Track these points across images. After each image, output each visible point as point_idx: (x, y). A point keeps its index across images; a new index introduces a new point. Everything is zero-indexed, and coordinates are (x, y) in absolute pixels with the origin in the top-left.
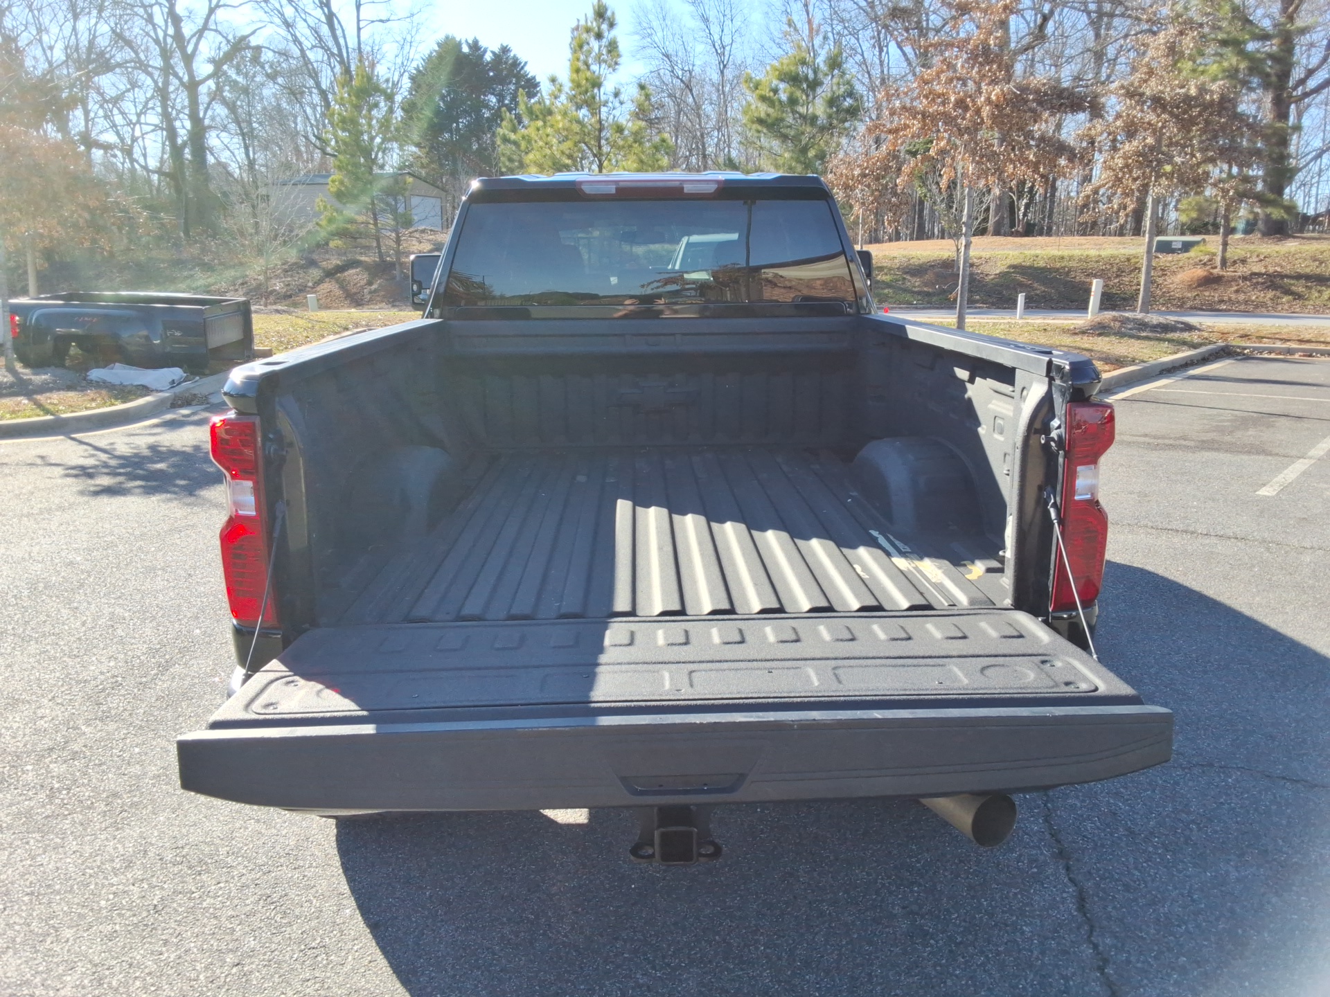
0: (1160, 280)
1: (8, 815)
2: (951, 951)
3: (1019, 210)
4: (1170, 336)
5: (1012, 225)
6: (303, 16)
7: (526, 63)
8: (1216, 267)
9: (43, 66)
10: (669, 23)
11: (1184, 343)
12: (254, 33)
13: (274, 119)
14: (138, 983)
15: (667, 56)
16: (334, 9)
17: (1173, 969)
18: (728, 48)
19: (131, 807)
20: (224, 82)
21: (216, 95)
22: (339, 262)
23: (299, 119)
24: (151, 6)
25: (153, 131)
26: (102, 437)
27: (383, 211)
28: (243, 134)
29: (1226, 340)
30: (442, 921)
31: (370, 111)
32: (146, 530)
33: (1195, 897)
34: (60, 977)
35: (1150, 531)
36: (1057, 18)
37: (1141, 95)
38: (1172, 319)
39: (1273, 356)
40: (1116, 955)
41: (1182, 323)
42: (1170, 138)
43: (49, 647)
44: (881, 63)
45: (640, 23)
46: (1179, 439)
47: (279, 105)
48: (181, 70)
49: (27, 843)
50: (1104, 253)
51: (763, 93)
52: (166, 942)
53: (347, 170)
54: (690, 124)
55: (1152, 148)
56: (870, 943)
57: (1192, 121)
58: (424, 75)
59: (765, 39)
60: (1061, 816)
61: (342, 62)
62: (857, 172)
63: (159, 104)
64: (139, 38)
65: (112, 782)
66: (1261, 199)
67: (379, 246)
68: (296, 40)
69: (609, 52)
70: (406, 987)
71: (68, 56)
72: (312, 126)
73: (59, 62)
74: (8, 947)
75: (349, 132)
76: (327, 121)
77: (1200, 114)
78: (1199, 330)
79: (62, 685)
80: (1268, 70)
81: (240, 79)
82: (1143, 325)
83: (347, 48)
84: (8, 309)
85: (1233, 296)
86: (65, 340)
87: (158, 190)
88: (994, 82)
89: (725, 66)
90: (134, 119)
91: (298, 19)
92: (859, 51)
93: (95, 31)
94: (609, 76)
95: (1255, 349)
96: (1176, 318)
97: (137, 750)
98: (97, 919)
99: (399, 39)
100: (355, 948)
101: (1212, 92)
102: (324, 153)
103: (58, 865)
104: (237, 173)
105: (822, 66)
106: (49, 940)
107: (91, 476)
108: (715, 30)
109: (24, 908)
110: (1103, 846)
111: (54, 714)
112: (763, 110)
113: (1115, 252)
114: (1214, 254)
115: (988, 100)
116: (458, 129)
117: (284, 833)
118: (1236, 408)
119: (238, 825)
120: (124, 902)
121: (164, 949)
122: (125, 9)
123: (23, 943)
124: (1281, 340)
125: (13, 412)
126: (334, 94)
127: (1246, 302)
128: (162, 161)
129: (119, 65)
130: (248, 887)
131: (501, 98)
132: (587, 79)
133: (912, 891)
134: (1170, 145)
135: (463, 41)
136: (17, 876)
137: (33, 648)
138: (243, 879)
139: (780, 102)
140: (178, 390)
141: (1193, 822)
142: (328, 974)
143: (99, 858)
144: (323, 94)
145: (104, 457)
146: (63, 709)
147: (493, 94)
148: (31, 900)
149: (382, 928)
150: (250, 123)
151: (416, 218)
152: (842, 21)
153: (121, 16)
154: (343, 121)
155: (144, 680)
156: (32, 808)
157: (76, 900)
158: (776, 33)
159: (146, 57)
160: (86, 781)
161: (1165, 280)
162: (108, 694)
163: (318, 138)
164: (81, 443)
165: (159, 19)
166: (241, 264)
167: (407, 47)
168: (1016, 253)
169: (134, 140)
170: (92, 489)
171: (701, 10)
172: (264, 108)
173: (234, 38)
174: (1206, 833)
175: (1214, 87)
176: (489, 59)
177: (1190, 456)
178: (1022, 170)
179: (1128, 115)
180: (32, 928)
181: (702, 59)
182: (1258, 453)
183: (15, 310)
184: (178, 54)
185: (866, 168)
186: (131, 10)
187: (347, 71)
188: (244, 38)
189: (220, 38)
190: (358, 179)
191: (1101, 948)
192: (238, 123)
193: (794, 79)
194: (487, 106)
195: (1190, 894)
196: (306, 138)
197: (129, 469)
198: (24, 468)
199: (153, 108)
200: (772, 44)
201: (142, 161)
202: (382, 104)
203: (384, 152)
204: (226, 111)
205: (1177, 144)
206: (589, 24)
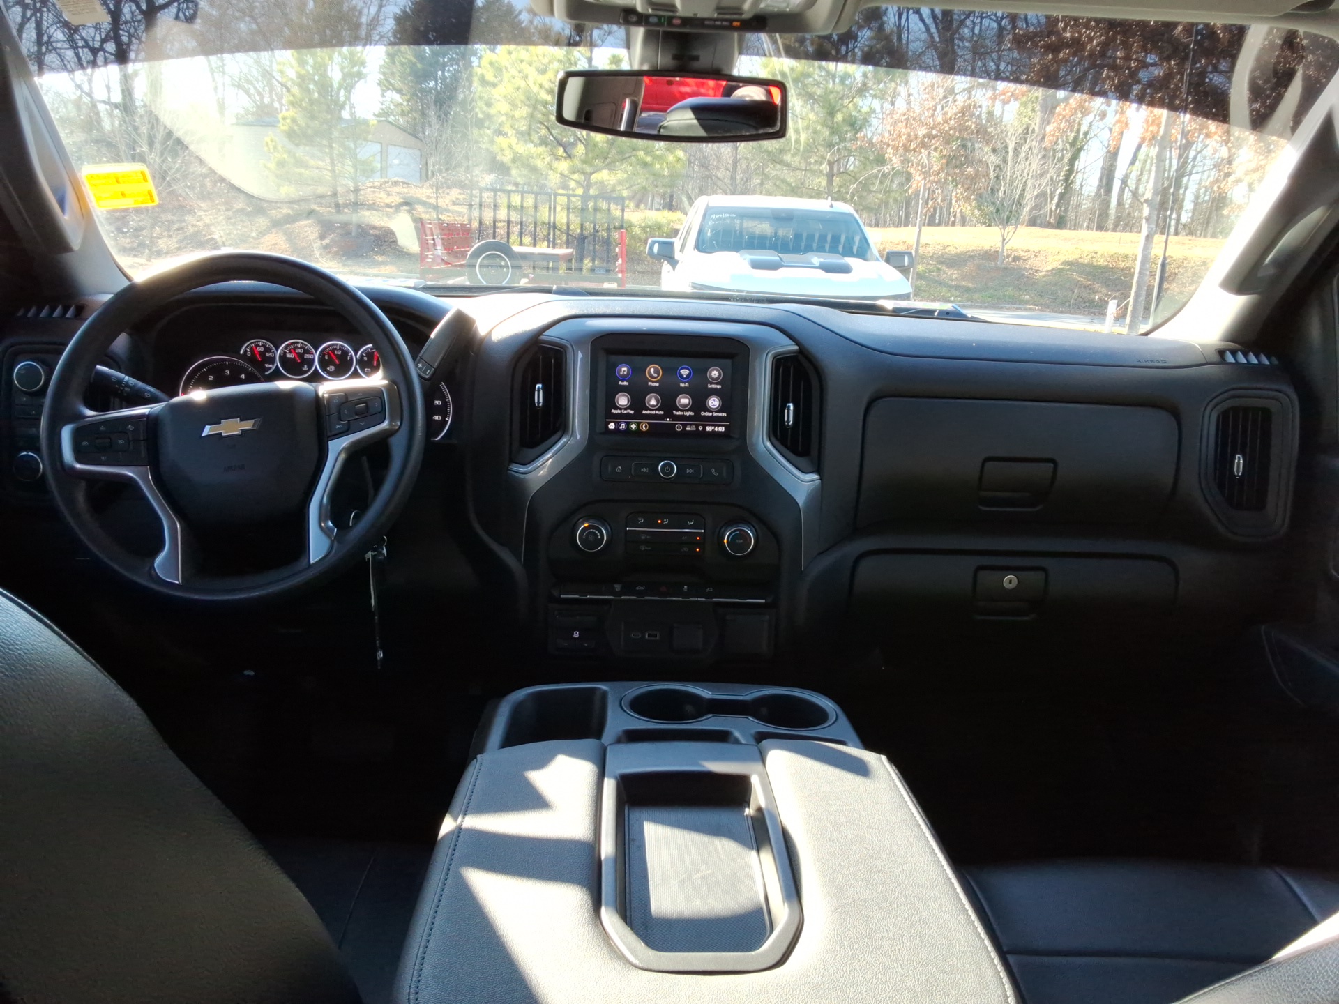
22: (290, 211)
27: (341, 155)
53: (301, 107)
190: (313, 117)
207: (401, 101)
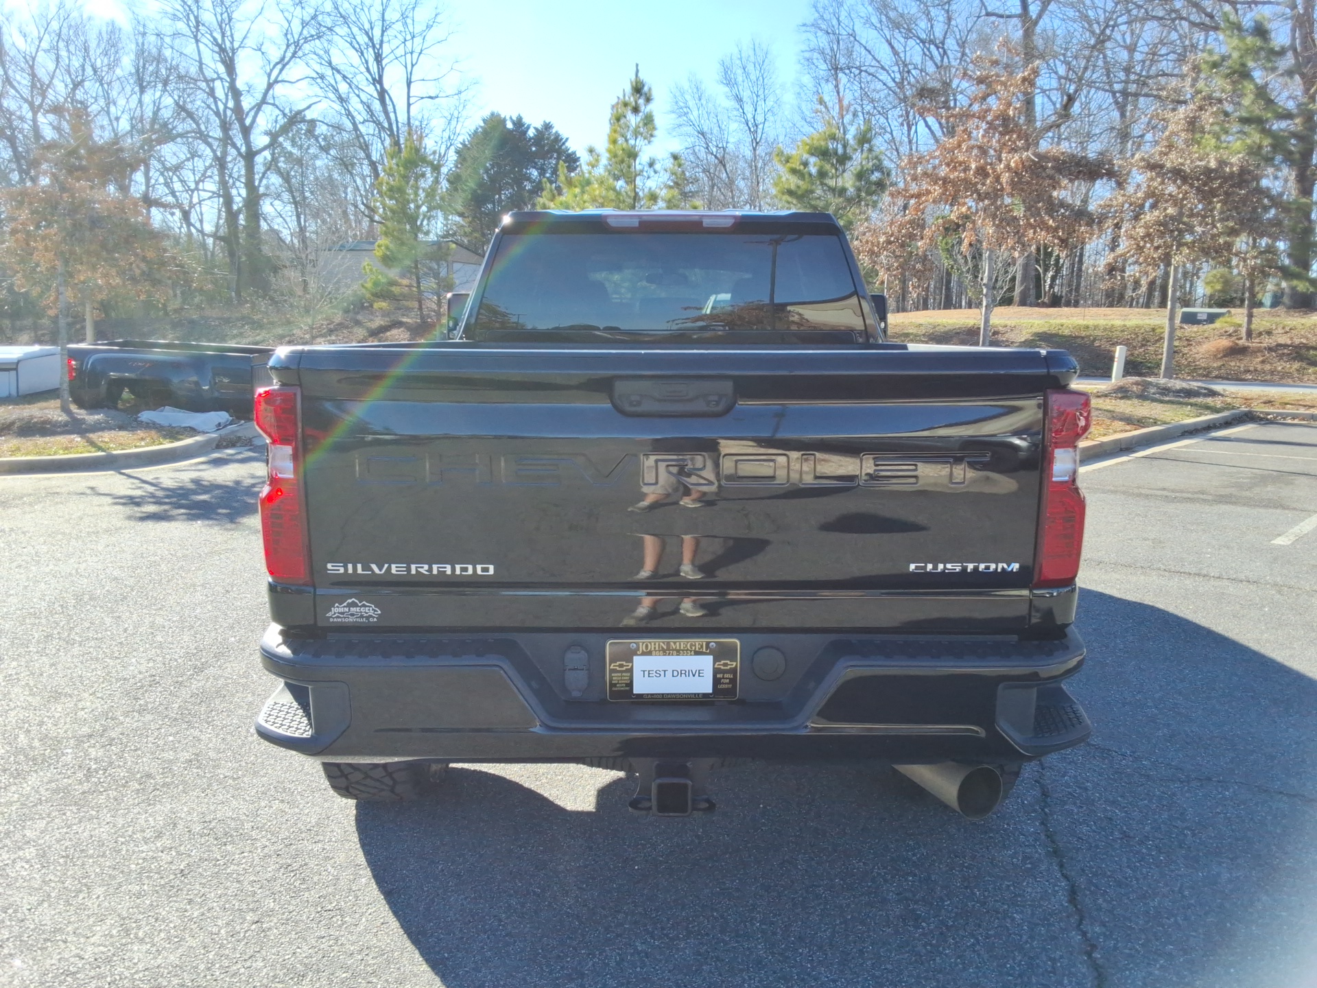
0: (1185, 350)
1: (47, 790)
2: (941, 933)
3: (1045, 282)
4: (1193, 400)
5: (1038, 296)
6: (357, 92)
7: (567, 139)
8: (1241, 338)
9: (107, 135)
10: (705, 103)
11: (1208, 408)
12: (309, 107)
13: (326, 189)
14: (162, 935)
15: (703, 134)
16: (386, 86)
17: (1160, 955)
18: (760, 127)
19: (163, 786)
20: (279, 154)
21: (271, 166)
22: (382, 323)
23: (349, 189)
24: (213, 80)
25: (210, 198)
26: (149, 473)
27: (426, 274)
28: (295, 203)
29: (1249, 406)
30: (452, 891)
31: (416, 180)
32: (187, 552)
33: (1186, 893)
34: (90, 928)
35: (1162, 573)
36: (1084, 100)
37: (1162, 166)
38: (1195, 385)
39: (1296, 421)
40: (1104, 941)
41: (1205, 389)
42: (1191, 210)
43: (91, 650)
44: (910, 142)
45: (677, 103)
46: (1196, 493)
47: (330, 176)
48: (239, 141)
49: (64, 814)
50: (1128, 323)
51: (794, 166)
52: (190, 902)
53: (393, 236)
54: (722, 197)
55: (1172, 218)
56: (863, 923)
57: (1213, 193)
58: (469, 149)
59: (797, 118)
60: (1057, 820)
61: (391, 135)
62: (882, 239)
63: (216, 173)
64: (200, 110)
65: (147, 763)
66: (1286, 273)
67: (420, 308)
68: (349, 114)
69: (645, 124)
70: (416, 946)
71: (133, 127)
72: (361, 195)
73: (124, 132)
74: (43, 900)
75: (397, 201)
76: (375, 192)
77: (1221, 186)
78: (1222, 396)
79: (103, 682)
80: (1293, 149)
81: (295, 151)
82: (1165, 391)
83: (397, 122)
84: (66, 352)
85: (1259, 367)
86: (120, 384)
87: (213, 253)
88: (1014, 150)
89: (757, 143)
90: (193, 186)
91: (352, 95)
92: (889, 130)
93: (159, 103)
94: (644, 148)
95: (1279, 414)
96: (1200, 384)
97: (171, 738)
98: (127, 880)
99: (447, 114)
100: (370, 911)
101: (1232, 165)
102: (372, 220)
103: (93, 833)
104: (288, 240)
105: (851, 142)
106: (81, 896)
107: (138, 504)
108: (749, 109)
109: (59, 868)
110: (1097, 847)
111: (94, 706)
112: (793, 182)
113: (1140, 322)
114: (1240, 325)
115: (1008, 167)
116: (500, 200)
117: (306, 812)
118: (1256, 467)
119: (263, 804)
120: (153, 866)
121: (188, 907)
122: (189, 83)
123: (58, 898)
124: (1305, 406)
125: (66, 448)
126: (383, 164)
127: (1272, 373)
128: (217, 226)
129: (181, 135)
130: (270, 856)
131: (542, 172)
132: (623, 150)
133: (906, 880)
134: (1192, 215)
135: (508, 118)
136: (53, 842)
137: (76, 650)
138: (266, 850)
139: (810, 175)
140: (223, 432)
141: (1187, 828)
142: (342, 933)
143: (131, 829)
144: (373, 165)
145: (151, 489)
146: (102, 702)
147: (534, 167)
148: (66, 862)
149: (396, 895)
150: (303, 192)
151: (457, 282)
152: (872, 101)
153: (184, 90)
154: (391, 189)
155: (180, 679)
156: (70, 785)
157: (108, 864)
158: (807, 113)
159: (206, 128)
160: (121, 764)
161: (1191, 350)
162: (146, 691)
163: (367, 206)
164: (129, 476)
165: (220, 92)
166: (289, 323)
167: (454, 122)
168: (1041, 322)
169: (192, 206)
170: (139, 515)
171: (735, 91)
172: (317, 179)
173: (291, 112)
174: (1200, 839)
175: (1234, 160)
176: (532, 135)
177: (1207, 508)
178: (1042, 236)
179: (1149, 186)
180: (66, 885)
181: (735, 137)
182: (1276, 508)
183: (73, 354)
184: (237, 126)
185: (891, 236)
186: (195, 84)
187: (396, 143)
188: (299, 112)
189: (278, 112)
190: (403, 244)
191: (1089, 935)
192: (291, 191)
193: (824, 154)
194: (529, 179)
195: (1181, 891)
196: (356, 207)
197: (174, 500)
198: (75, 497)
199: (211, 177)
200: (803, 123)
201: (198, 225)
202: (428, 175)
203: (429, 219)
204: (280, 180)
205: (1198, 214)
206: (627, 98)
207: (462, 222)
